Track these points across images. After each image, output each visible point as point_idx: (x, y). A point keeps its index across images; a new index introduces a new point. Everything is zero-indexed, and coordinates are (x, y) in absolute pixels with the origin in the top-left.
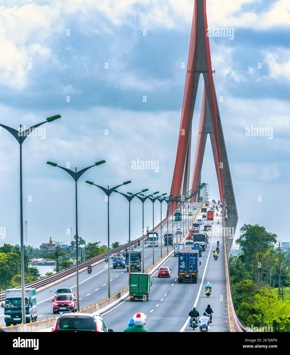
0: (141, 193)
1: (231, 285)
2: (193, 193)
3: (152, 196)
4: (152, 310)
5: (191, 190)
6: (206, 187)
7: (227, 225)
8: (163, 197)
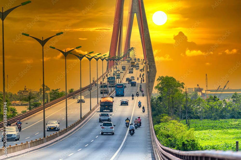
0: (88, 55)
1: (153, 117)
3: (96, 57)
5: (124, 52)
8: (104, 57)
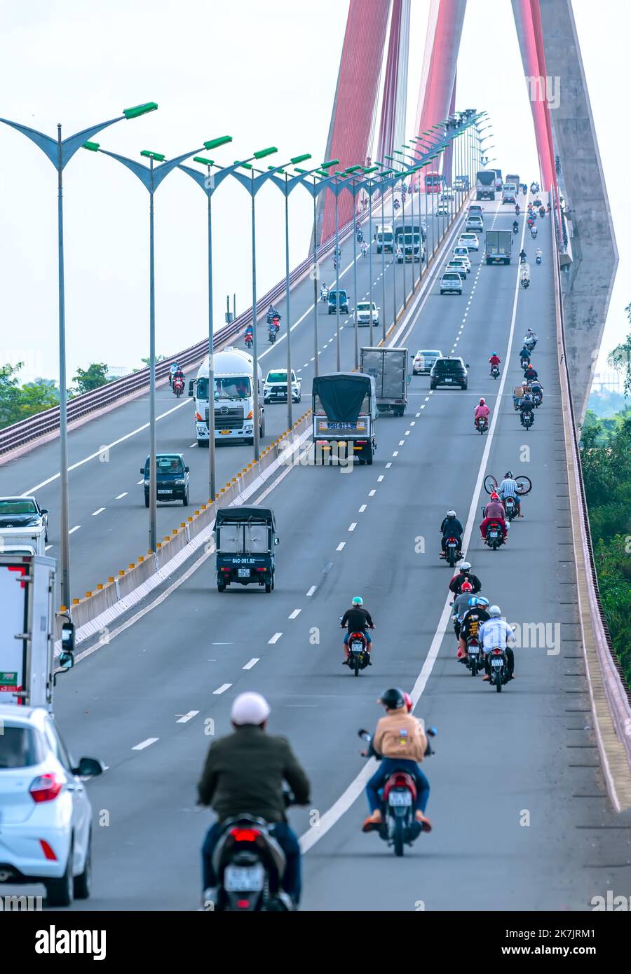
0: (198, 155)
2: (424, 151)
3: (249, 167)
4: (254, 661)
5: (416, 140)
6: (479, 128)
7: (572, 288)
8: (296, 170)
